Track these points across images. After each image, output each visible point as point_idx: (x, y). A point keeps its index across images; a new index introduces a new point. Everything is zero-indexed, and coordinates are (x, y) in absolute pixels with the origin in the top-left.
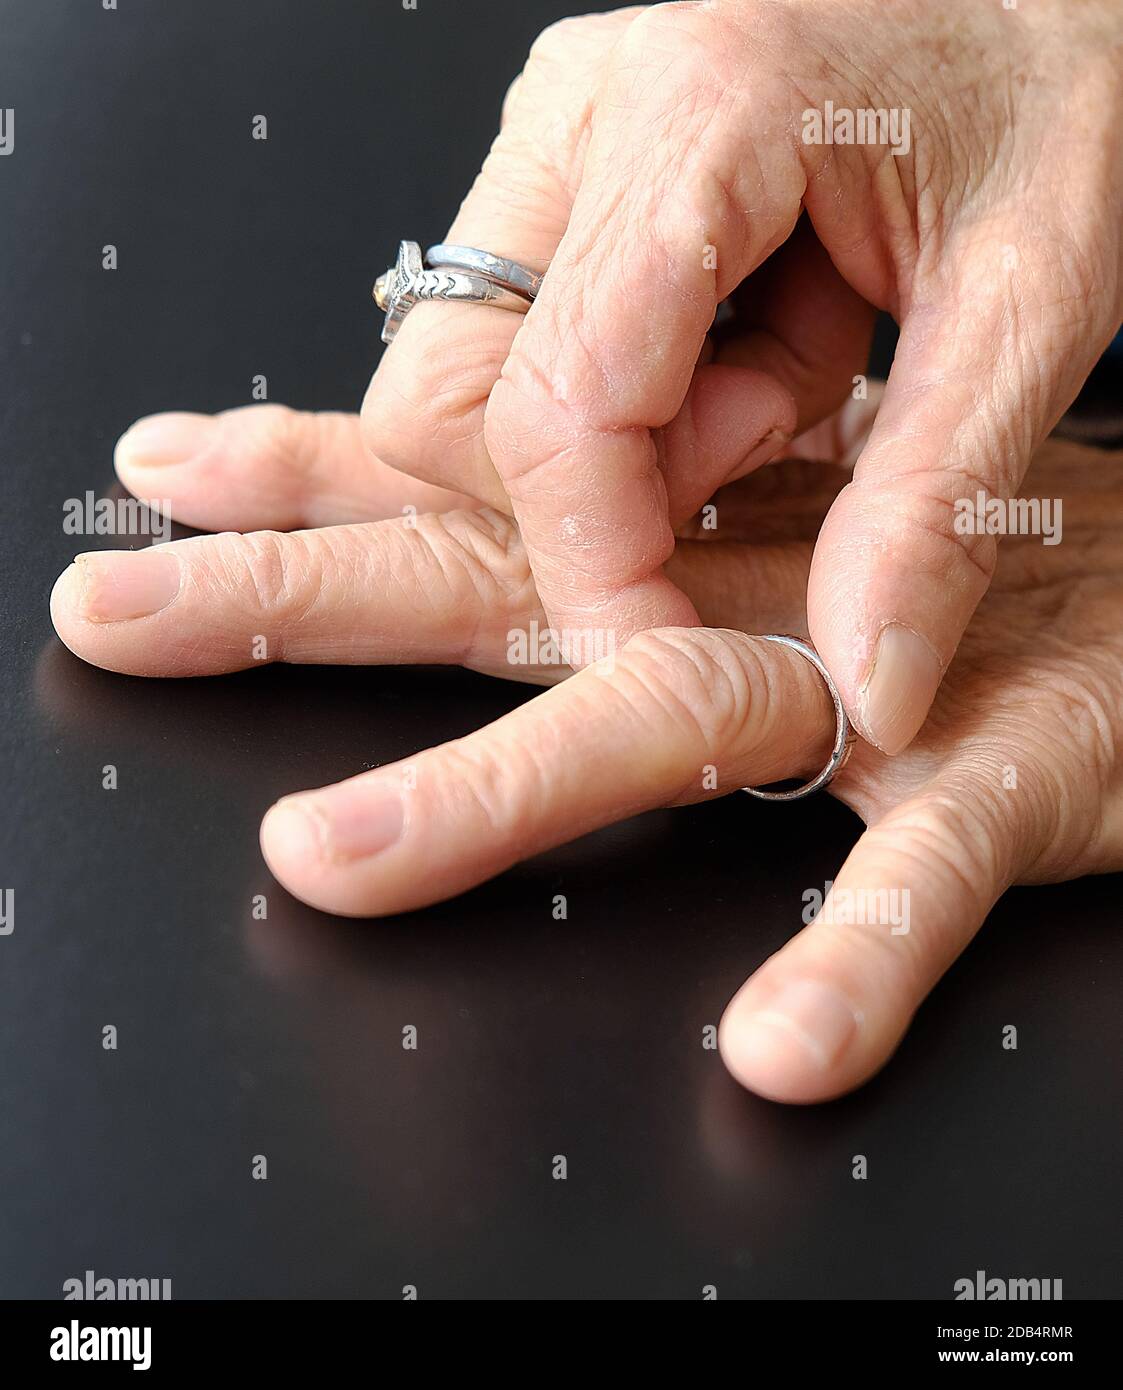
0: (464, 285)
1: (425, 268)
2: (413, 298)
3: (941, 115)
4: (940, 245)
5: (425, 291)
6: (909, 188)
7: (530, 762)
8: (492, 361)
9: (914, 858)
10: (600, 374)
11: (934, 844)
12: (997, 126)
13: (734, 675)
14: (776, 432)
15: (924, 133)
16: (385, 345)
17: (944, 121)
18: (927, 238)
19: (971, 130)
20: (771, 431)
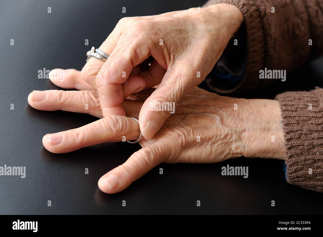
0: (98, 56)
1: (94, 52)
2: (91, 56)
3: (177, 42)
4: (174, 62)
5: (93, 56)
6: (169, 52)
7: (84, 133)
8: (99, 69)
9: (139, 158)
10: (110, 75)
11: (143, 156)
12: (187, 45)
13: (121, 124)
14: (141, 88)
15: (172, 45)
16: (87, 62)
17: (177, 43)
18: (172, 61)
19: (182, 45)
20: (140, 87)
